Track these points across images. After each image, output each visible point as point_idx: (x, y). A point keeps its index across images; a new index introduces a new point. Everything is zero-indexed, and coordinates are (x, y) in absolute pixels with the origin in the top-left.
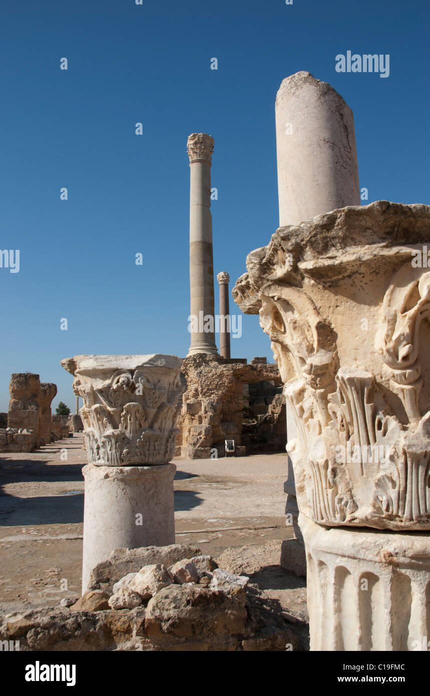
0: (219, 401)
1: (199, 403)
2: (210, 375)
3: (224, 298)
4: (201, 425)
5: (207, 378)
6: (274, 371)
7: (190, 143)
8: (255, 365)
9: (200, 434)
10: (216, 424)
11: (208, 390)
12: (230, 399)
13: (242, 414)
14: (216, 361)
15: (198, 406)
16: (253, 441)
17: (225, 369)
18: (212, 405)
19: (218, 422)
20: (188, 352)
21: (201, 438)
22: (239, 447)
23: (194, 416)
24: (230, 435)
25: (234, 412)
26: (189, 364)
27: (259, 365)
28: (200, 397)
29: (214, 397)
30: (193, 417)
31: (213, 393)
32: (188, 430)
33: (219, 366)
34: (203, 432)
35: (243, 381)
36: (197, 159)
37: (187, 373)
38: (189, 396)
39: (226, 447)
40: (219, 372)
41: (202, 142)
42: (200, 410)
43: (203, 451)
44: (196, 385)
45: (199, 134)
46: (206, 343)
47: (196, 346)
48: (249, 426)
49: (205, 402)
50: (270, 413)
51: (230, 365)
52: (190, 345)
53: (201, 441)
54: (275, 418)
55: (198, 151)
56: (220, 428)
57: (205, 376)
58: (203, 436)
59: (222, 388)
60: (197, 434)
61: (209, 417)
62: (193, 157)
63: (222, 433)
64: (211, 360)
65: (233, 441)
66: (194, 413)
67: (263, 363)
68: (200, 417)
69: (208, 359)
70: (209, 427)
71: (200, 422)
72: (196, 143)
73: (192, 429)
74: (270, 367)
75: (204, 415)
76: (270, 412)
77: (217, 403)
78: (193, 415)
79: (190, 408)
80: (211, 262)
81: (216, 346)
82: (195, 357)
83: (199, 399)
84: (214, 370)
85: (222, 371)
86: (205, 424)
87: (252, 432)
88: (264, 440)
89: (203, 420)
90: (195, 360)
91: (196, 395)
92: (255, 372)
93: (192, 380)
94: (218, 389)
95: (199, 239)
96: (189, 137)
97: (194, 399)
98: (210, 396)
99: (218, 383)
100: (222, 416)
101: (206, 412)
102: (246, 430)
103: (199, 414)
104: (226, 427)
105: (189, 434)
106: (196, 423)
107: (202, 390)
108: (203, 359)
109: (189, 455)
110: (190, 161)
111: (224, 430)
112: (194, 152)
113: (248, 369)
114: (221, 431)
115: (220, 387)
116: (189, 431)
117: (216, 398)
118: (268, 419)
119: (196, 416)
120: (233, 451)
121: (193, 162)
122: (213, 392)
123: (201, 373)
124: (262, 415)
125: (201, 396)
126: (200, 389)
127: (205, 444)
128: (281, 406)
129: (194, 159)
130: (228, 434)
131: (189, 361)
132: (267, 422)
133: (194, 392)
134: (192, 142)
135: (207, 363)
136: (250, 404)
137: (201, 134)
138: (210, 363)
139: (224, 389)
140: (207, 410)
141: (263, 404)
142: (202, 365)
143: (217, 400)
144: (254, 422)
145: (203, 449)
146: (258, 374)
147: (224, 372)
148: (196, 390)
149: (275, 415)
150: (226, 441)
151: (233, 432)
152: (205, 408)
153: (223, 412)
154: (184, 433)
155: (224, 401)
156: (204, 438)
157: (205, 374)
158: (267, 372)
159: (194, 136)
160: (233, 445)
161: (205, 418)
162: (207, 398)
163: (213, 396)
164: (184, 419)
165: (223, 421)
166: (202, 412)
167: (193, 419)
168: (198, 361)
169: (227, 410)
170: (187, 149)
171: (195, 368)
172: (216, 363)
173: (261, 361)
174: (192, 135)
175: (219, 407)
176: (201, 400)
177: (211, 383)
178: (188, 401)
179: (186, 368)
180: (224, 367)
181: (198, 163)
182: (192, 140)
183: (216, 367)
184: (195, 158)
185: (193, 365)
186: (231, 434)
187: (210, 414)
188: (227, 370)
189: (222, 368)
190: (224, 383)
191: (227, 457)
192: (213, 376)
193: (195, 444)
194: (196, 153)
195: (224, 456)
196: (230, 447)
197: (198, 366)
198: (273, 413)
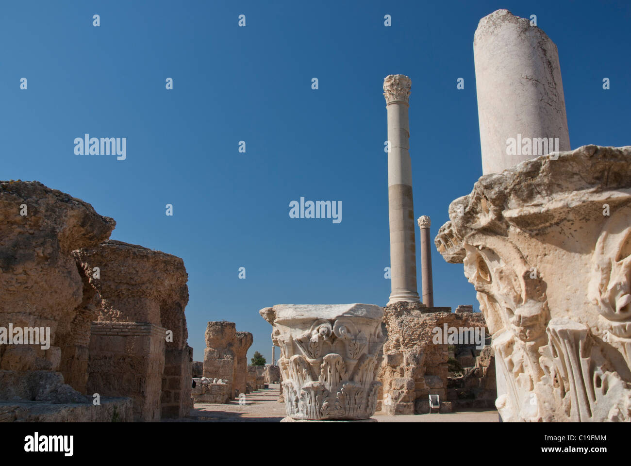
0: (422, 353)
1: (401, 354)
2: (412, 324)
4: (403, 378)
5: (409, 327)
6: (481, 320)
7: (386, 85)
8: (460, 314)
9: (402, 387)
10: (419, 377)
11: (410, 340)
12: (433, 351)
13: (447, 367)
14: (418, 310)
15: (399, 357)
16: (460, 396)
17: (427, 318)
18: (415, 357)
19: (421, 375)
20: (388, 300)
21: (402, 392)
22: (444, 402)
23: (395, 368)
24: (434, 390)
25: (439, 365)
26: (389, 312)
27: (465, 314)
28: (402, 348)
29: (417, 348)
30: (394, 370)
31: (415, 344)
32: (389, 383)
33: (422, 315)
34: (405, 385)
36: (394, 100)
37: (388, 323)
38: (389, 346)
39: (430, 402)
40: (421, 321)
41: (398, 84)
42: (402, 362)
43: (405, 406)
44: (397, 335)
45: (395, 76)
46: (408, 290)
47: (397, 293)
48: (454, 380)
49: (407, 353)
50: (478, 366)
51: (433, 314)
52: (390, 292)
53: (403, 395)
54: (484, 371)
55: (394, 93)
56: (424, 382)
57: (406, 326)
58: (405, 390)
59: (426, 339)
60: (399, 388)
61: (411, 370)
62: (389, 98)
63: (426, 387)
64: (413, 309)
65: (438, 396)
66: (396, 365)
67: (468, 311)
68: (402, 370)
69: (409, 307)
70: (411, 380)
71: (402, 375)
72: (392, 85)
73: (393, 383)
74: (477, 316)
75: (406, 367)
76: (478, 365)
77: (420, 354)
78: (394, 367)
79: (391, 360)
80: (412, 206)
81: (417, 294)
82: (396, 306)
83: (400, 350)
84: (416, 319)
85: (425, 320)
86: (408, 376)
87: (458, 386)
88: (473, 396)
89: (405, 373)
90: (396, 309)
91: (397, 346)
92: (460, 321)
93: (393, 330)
94: (421, 340)
95: (399, 183)
96: (386, 79)
97: (395, 350)
98: (412, 347)
99: (420, 333)
100: (425, 368)
101: (408, 364)
102: (452, 384)
103: (401, 366)
104: (430, 380)
105: (390, 388)
106: (397, 375)
107: (403, 340)
108: (404, 307)
109: (391, 411)
110: (387, 103)
111: (428, 384)
112: (390, 94)
113: (452, 318)
114: (425, 385)
115: (422, 337)
116: (390, 384)
117: (419, 349)
118: (476, 372)
119: (398, 368)
120: (438, 407)
121: (390, 104)
122: (415, 342)
123: (402, 322)
124: (468, 368)
125: (402, 346)
126: (401, 339)
127: (407, 399)
128: (490, 358)
129: (391, 101)
130: (433, 388)
131: (390, 309)
132: (474, 375)
133: (395, 343)
134: (388, 84)
135: (408, 311)
136: (456, 355)
137: (398, 75)
138: (412, 312)
139: (427, 339)
140: (409, 362)
141: (470, 356)
142: (403, 314)
143: (420, 351)
144: (460, 376)
145: (405, 404)
146: (463, 323)
147: (427, 322)
148: (398, 341)
149: (484, 368)
150: (430, 396)
151: (437, 386)
152: (407, 359)
153: (426, 364)
154: (384, 386)
155: (428, 353)
156: (407, 393)
157: (407, 324)
158: (473, 321)
159: (390, 78)
160: (438, 400)
161: (408, 370)
162: (409, 349)
163: (415, 346)
164: (385, 372)
165: (427, 374)
166: (404, 364)
167: (394, 372)
168: (399, 310)
169: (431, 363)
170: (383, 91)
171: (396, 316)
172: (419, 311)
173: (466, 309)
174: (388, 77)
175: (423, 359)
176: (402, 352)
177: (413, 333)
178: (389, 353)
179: (386, 317)
180: (427, 316)
181: (395, 105)
182: (388, 81)
183: (418, 317)
184: (392, 99)
185: (394, 314)
186: (435, 388)
187: (412, 366)
188: (430, 319)
189: (424, 317)
190: (427, 333)
191: (431, 413)
192: (415, 325)
193: (396, 399)
194: (393, 95)
195: (428, 413)
196: (435, 403)
197: (399, 315)
198: (480, 365)
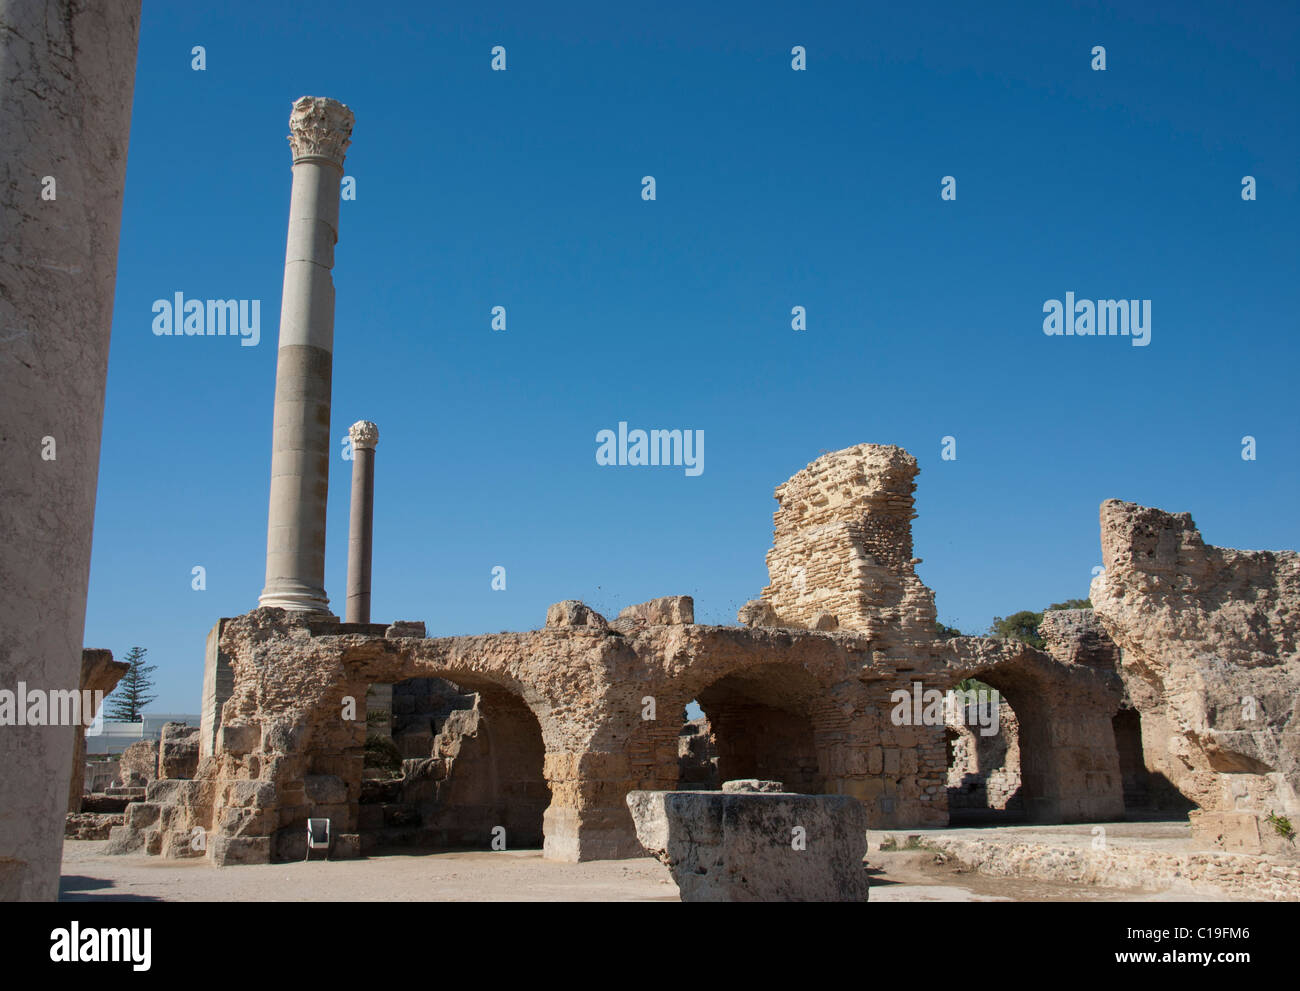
0: (304, 724)
1: (256, 727)
2: (286, 660)
3: (361, 481)
4: (254, 781)
5: (280, 666)
6: (438, 655)
7: (297, 118)
8: (394, 640)
9: (248, 802)
10: (293, 777)
11: (278, 695)
12: (332, 720)
13: (363, 757)
14: (306, 627)
15: (251, 733)
16: (390, 821)
17: (322, 647)
18: (285, 733)
19: (298, 773)
21: (248, 813)
22: (344, 836)
23: (241, 759)
24: (325, 807)
25: (343, 752)
26: (239, 631)
27: (405, 641)
28: (259, 714)
29: (291, 714)
30: (238, 762)
31: (290, 704)
32: (223, 792)
33: (312, 640)
34: (256, 798)
35: (367, 676)
36: (309, 155)
37: (235, 654)
38: (235, 708)
39: (309, 835)
40: (308, 652)
41: (323, 119)
42: (257, 745)
43: (250, 845)
44: (252, 684)
45: (318, 99)
46: (300, 583)
47: (276, 590)
48: (384, 786)
49: (268, 723)
50: (437, 756)
51: (336, 639)
53: (247, 820)
54: (447, 767)
55: (312, 138)
56: (303, 789)
57: (273, 662)
58: (253, 809)
59: (314, 693)
60: (242, 803)
61: (274, 762)
62: (300, 149)
63: (306, 800)
64: (294, 625)
65: (328, 820)
66: (241, 750)
67: (414, 634)
68: (255, 762)
69: (286, 621)
70: (269, 785)
71: (255, 774)
72: (308, 120)
73: (233, 791)
74: (430, 646)
75: (263, 756)
76: (437, 753)
77: (299, 727)
78: (238, 755)
79: (232, 739)
80: (326, 394)
81: (324, 594)
82: (256, 616)
83: (255, 717)
84: (296, 649)
85: (317, 651)
86: (265, 777)
87: (391, 800)
88: (417, 821)
89: (262, 768)
90: (254, 623)
91: (249, 708)
92: (395, 655)
93: (244, 671)
94: (303, 695)
95: (301, 341)
96: (296, 104)
97: (243, 716)
98: (282, 710)
99: (303, 679)
100: (309, 758)
101: (268, 749)
102: (372, 796)
103: (254, 754)
104: (316, 786)
105: (226, 804)
106: (244, 775)
107: (264, 695)
108: (274, 619)
109: (216, 856)
110: (294, 158)
111: (313, 794)
112: (302, 140)
113: (377, 648)
114: (305, 797)
115: (307, 689)
116: (226, 795)
117: (296, 717)
118: (430, 768)
119: (247, 758)
120: (325, 845)
121: (300, 162)
122: (289, 700)
123: (265, 654)
124: (416, 760)
125: (260, 709)
126: (259, 693)
127: (257, 828)
128: (461, 739)
129: (301, 156)
130: (322, 804)
131: (240, 624)
132: (427, 776)
133: (246, 700)
134: (301, 116)
135: (283, 631)
136: (395, 731)
137: (323, 99)
138: (291, 632)
139: (318, 694)
140: (271, 743)
141: (426, 734)
142: (271, 636)
143: (298, 720)
144: (401, 776)
145: (250, 839)
146: (401, 661)
147: (322, 655)
148: (251, 695)
149: (447, 759)
150: (309, 820)
151: (332, 799)
152: (268, 738)
153: (312, 749)
154: (216, 799)
155: (321, 724)
156: (257, 814)
157: (276, 658)
158: (421, 656)
159: (306, 103)
160: (328, 832)
161: (267, 762)
162: (275, 715)
163: (288, 709)
164: (220, 766)
165: (313, 772)
166: (259, 750)
167: (238, 766)
168: (261, 626)
169: (326, 746)
170: (288, 131)
171: (253, 641)
172: (306, 631)
173: (410, 630)
174: (301, 100)
175: (304, 737)
176: (259, 721)
177: (286, 678)
178: (231, 724)
179: (232, 642)
180: (321, 642)
181: (312, 166)
182: (301, 110)
183: (302, 643)
184: (305, 152)
185: (250, 635)
186: (327, 804)
187: (278, 753)
188: (328, 649)
189: (316, 643)
190: (319, 681)
191: (309, 860)
192: (291, 664)
193: (231, 828)
194: (308, 141)
195: (303, 859)
196: (319, 837)
197: (259, 637)
198: (442, 755)
